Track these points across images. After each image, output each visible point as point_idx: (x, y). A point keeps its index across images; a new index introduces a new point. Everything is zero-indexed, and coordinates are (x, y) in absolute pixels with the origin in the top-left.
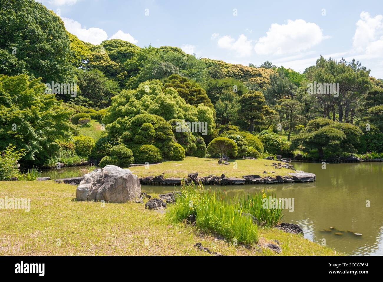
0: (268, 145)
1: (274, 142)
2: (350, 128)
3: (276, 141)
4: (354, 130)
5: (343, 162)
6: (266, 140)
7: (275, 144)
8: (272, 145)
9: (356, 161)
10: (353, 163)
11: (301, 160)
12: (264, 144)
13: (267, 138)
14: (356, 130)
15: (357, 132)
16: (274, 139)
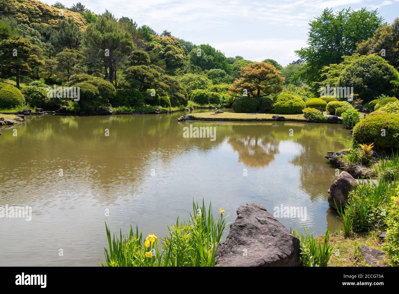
0: (31, 97)
1: (38, 94)
2: (103, 85)
3: (40, 93)
4: (107, 87)
5: (99, 115)
6: (29, 92)
7: (38, 96)
8: (35, 97)
9: (108, 114)
10: (106, 115)
11: (66, 112)
12: (26, 96)
13: (30, 90)
14: (109, 86)
15: (109, 88)
16: (38, 91)
